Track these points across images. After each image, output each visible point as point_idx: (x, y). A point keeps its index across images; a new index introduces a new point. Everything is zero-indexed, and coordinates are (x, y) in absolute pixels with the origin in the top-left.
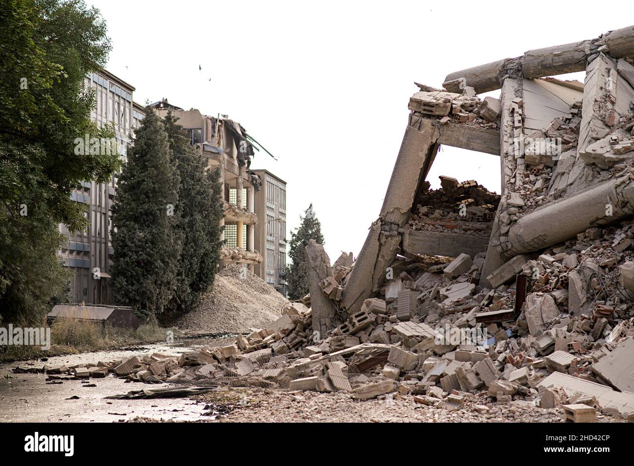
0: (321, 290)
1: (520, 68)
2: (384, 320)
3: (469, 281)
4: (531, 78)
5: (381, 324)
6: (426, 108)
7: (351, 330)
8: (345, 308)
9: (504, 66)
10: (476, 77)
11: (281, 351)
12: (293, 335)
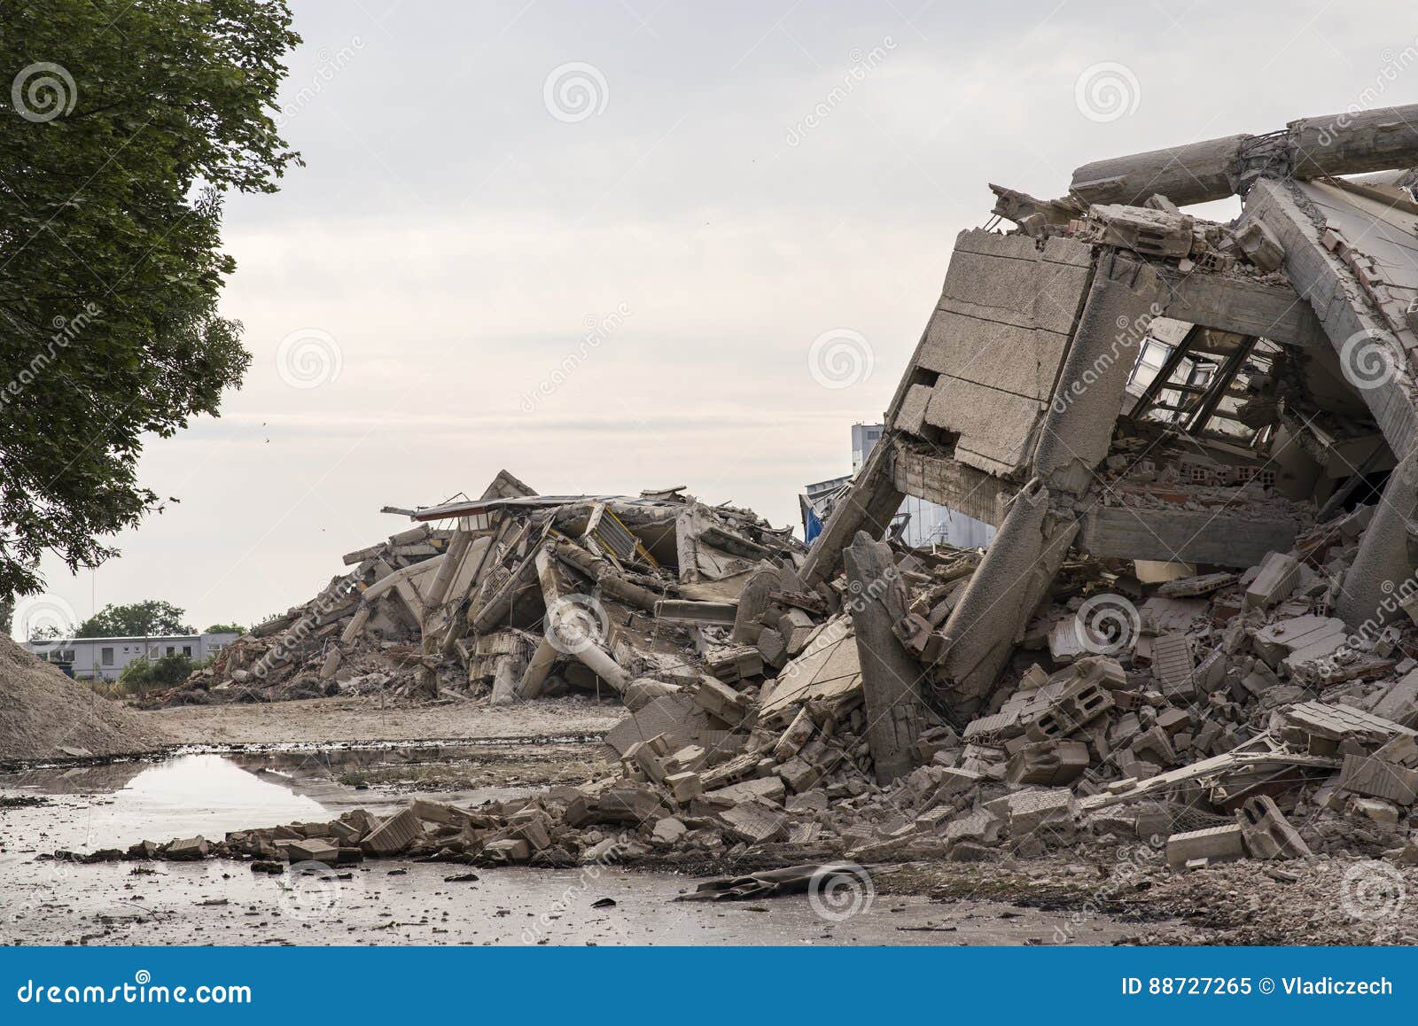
0: (896, 641)
1: (1284, 156)
2: (1135, 702)
3: (1321, 613)
4: (1308, 177)
5: (1128, 711)
6: (1147, 240)
7: (1070, 726)
8: (951, 681)
9: (1239, 152)
10: (1164, 176)
11: (805, 784)
12: (818, 745)
